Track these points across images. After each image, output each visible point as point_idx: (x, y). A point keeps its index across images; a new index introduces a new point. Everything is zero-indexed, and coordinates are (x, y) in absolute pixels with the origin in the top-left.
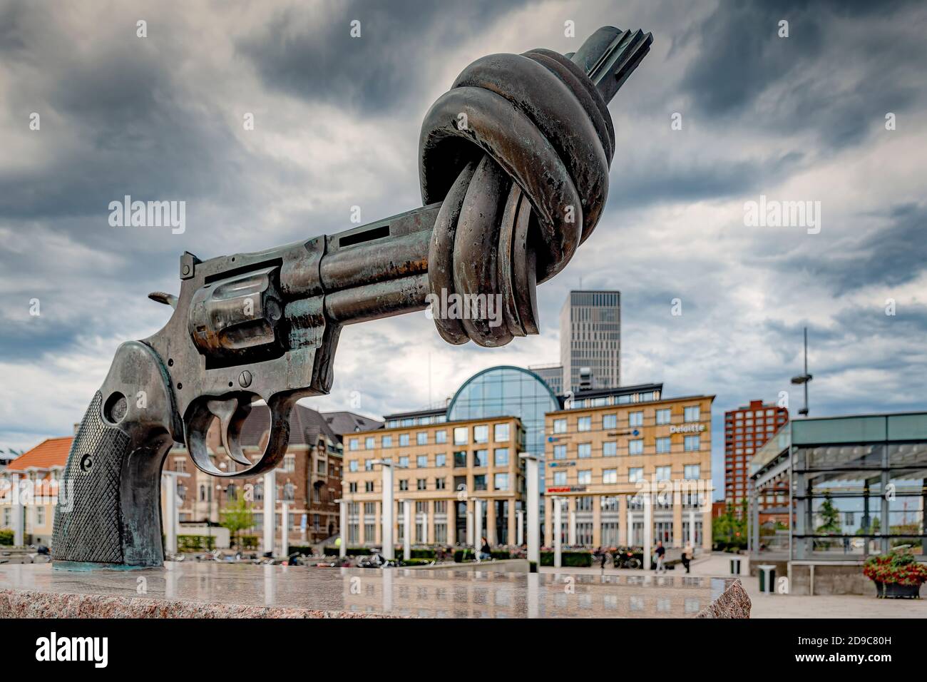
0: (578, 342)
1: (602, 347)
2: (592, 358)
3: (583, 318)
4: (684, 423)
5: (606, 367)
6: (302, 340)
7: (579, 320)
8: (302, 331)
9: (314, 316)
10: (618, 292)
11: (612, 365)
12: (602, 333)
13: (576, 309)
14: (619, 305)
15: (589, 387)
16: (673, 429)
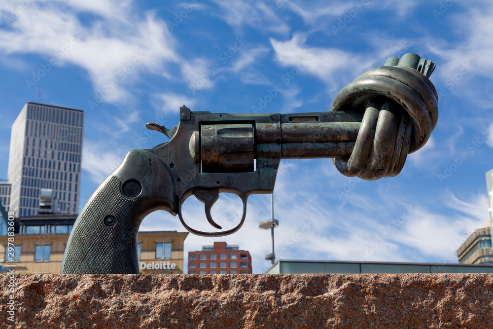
0: (32, 158)
1: (59, 168)
2: (47, 179)
3: (40, 134)
4: (156, 259)
5: (63, 191)
6: (265, 164)
7: (36, 136)
8: (265, 160)
9: (275, 153)
10: (82, 111)
11: (70, 190)
12: (61, 152)
13: (32, 122)
14: (82, 126)
15: (50, 211)
16: (143, 266)
